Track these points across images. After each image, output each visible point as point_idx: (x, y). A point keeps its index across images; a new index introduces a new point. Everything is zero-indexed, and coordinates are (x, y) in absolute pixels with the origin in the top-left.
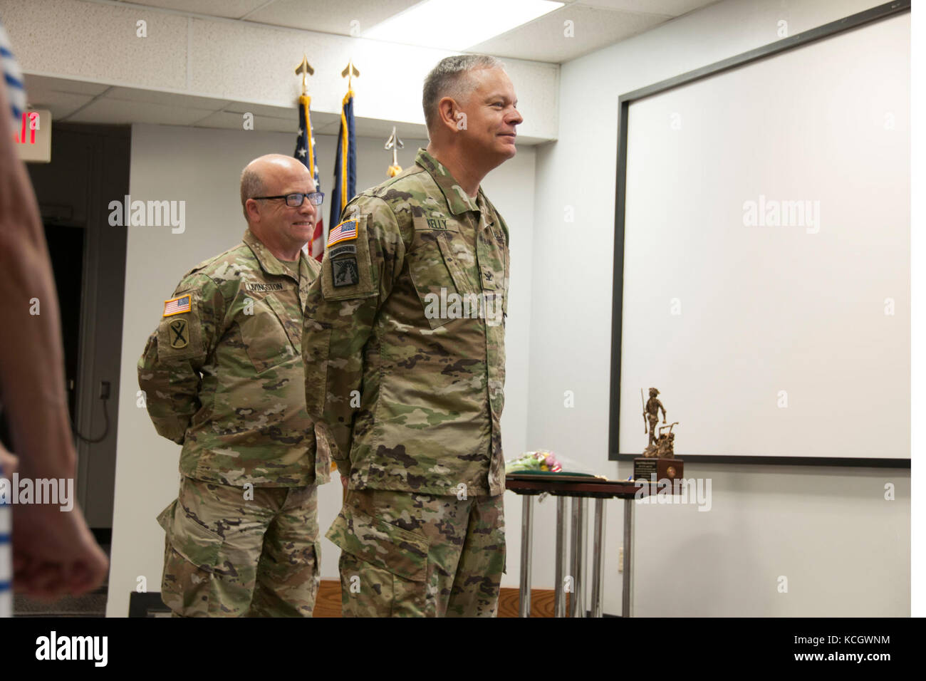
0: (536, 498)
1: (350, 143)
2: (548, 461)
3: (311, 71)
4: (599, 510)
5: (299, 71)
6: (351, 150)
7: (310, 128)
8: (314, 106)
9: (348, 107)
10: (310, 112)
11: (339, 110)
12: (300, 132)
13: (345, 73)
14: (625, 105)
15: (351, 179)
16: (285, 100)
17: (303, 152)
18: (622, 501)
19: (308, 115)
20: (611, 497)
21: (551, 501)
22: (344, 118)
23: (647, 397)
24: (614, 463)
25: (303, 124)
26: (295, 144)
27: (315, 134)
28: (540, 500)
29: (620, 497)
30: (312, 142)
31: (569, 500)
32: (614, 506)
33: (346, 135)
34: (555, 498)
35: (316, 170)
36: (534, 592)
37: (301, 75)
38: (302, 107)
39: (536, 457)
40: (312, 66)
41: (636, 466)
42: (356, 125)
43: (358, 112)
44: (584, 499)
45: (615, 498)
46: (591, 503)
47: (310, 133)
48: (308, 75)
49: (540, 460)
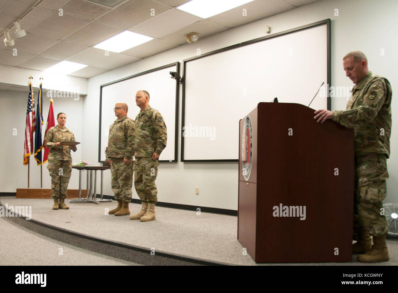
0: (82, 170)
1: (41, 94)
2: (85, 162)
3: (32, 78)
4: (96, 173)
5: (30, 78)
6: (41, 96)
7: (32, 91)
8: (33, 86)
9: (41, 86)
10: (32, 87)
11: (39, 87)
12: (30, 92)
13: (40, 79)
14: (101, 87)
15: (42, 102)
16: (27, 85)
17: (30, 96)
18: (101, 171)
19: (32, 88)
20: (98, 170)
21: (86, 171)
22: (40, 89)
23: (106, 149)
24: (100, 163)
25: (31, 90)
26: (29, 94)
27: (33, 92)
28: (83, 171)
29: (100, 170)
30: (33, 94)
31: (89, 171)
32: (99, 172)
33: (40, 92)
34: (86, 170)
35: (34, 100)
36: (82, 190)
37: (30, 79)
38: (30, 86)
39: (82, 162)
40: (33, 77)
41: (103, 163)
42: (43, 90)
43: (43, 87)
44: (93, 171)
45: (99, 170)
46: (94, 171)
47: (32, 92)
48: (32, 79)
49: (83, 162)
